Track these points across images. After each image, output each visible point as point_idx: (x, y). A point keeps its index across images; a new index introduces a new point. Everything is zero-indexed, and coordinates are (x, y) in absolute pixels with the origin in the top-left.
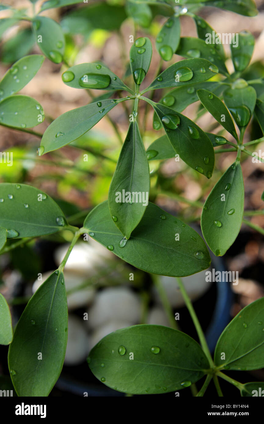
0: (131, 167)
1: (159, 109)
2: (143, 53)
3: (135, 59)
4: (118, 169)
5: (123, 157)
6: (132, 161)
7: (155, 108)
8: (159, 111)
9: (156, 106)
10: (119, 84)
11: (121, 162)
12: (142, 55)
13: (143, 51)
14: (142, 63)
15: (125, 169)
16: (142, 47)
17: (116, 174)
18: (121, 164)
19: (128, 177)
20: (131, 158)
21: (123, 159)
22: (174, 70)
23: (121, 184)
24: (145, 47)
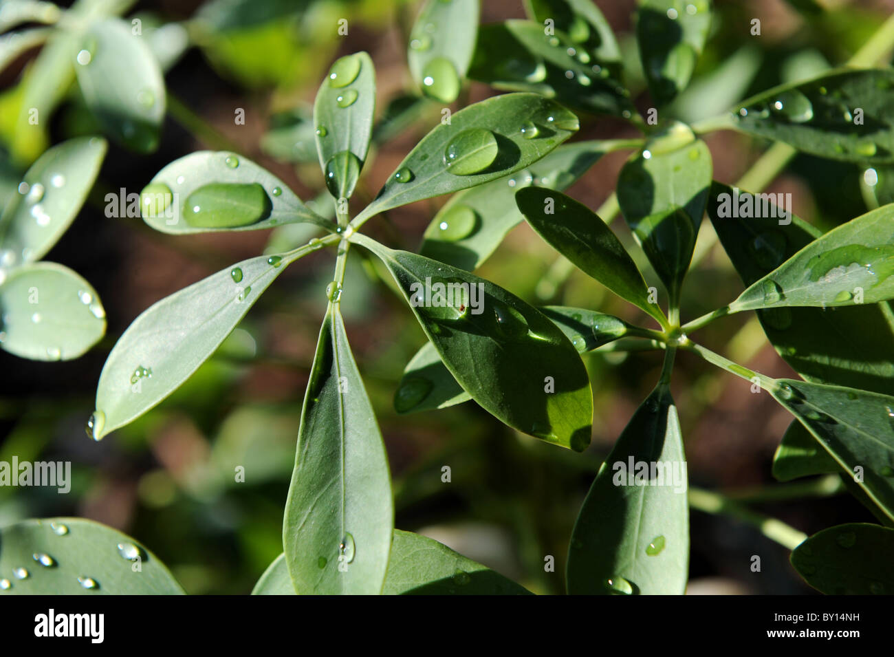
0: (339, 451)
1: (403, 268)
2: (353, 103)
3: (330, 125)
4: (303, 460)
5: (312, 424)
6: (338, 433)
7: (392, 265)
8: (404, 272)
9: (394, 261)
10: (289, 208)
11: (308, 441)
12: (349, 110)
13: (351, 97)
14: (348, 134)
15: (323, 458)
16: (350, 87)
17: (299, 478)
18: (309, 446)
19: (331, 482)
20: (336, 423)
21: (313, 431)
22: (442, 141)
23: (314, 506)
24: (356, 85)
